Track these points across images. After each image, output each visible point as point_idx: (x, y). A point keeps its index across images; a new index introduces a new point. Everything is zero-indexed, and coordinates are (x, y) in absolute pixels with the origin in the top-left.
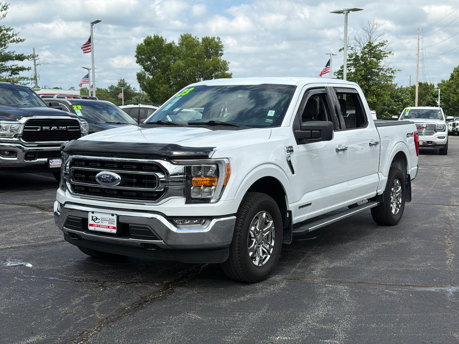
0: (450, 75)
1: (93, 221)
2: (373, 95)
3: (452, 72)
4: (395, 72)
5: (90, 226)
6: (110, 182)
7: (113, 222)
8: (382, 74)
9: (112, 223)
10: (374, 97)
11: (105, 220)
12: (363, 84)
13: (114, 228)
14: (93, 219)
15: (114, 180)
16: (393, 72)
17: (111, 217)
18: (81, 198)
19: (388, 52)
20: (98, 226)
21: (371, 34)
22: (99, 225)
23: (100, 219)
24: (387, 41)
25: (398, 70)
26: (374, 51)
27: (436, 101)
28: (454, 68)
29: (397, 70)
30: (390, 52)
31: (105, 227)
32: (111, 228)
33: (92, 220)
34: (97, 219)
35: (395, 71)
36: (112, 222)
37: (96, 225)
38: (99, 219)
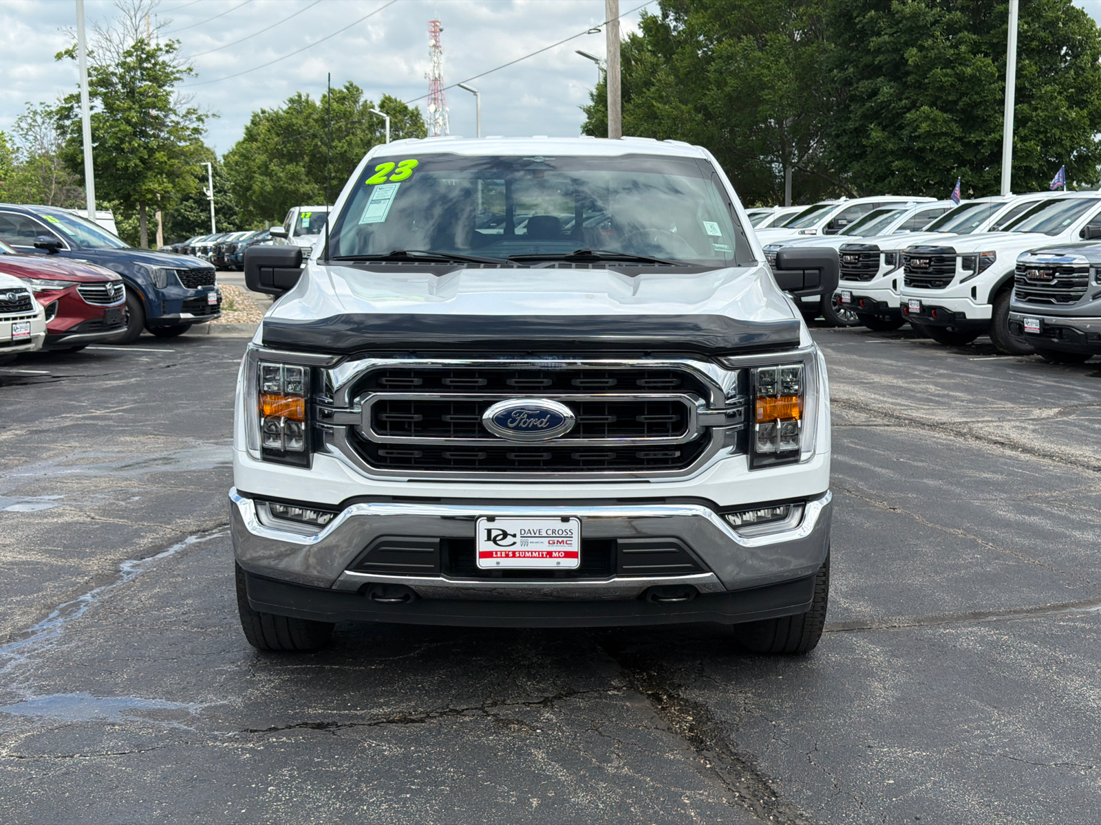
0: (244, 130)
1: (492, 542)
2: (161, 175)
3: (249, 124)
4: (206, 120)
5: (481, 557)
6: (542, 428)
7: (565, 539)
8: (172, 121)
10: (165, 180)
11: (537, 535)
12: (136, 145)
13: (569, 555)
14: (493, 536)
15: (556, 419)
16: (199, 119)
17: (557, 524)
18: (409, 481)
19: (184, 68)
20: (511, 555)
21: (138, 19)
22: (513, 552)
23: (518, 535)
24: (178, 40)
25: (214, 115)
26: (153, 64)
27: (205, 189)
28: (253, 113)
29: (210, 114)
30: (191, 70)
31: (535, 555)
32: (559, 557)
33: (489, 539)
34: (505, 535)
35: (207, 116)
36: (560, 540)
37: (503, 554)
38: (514, 536)
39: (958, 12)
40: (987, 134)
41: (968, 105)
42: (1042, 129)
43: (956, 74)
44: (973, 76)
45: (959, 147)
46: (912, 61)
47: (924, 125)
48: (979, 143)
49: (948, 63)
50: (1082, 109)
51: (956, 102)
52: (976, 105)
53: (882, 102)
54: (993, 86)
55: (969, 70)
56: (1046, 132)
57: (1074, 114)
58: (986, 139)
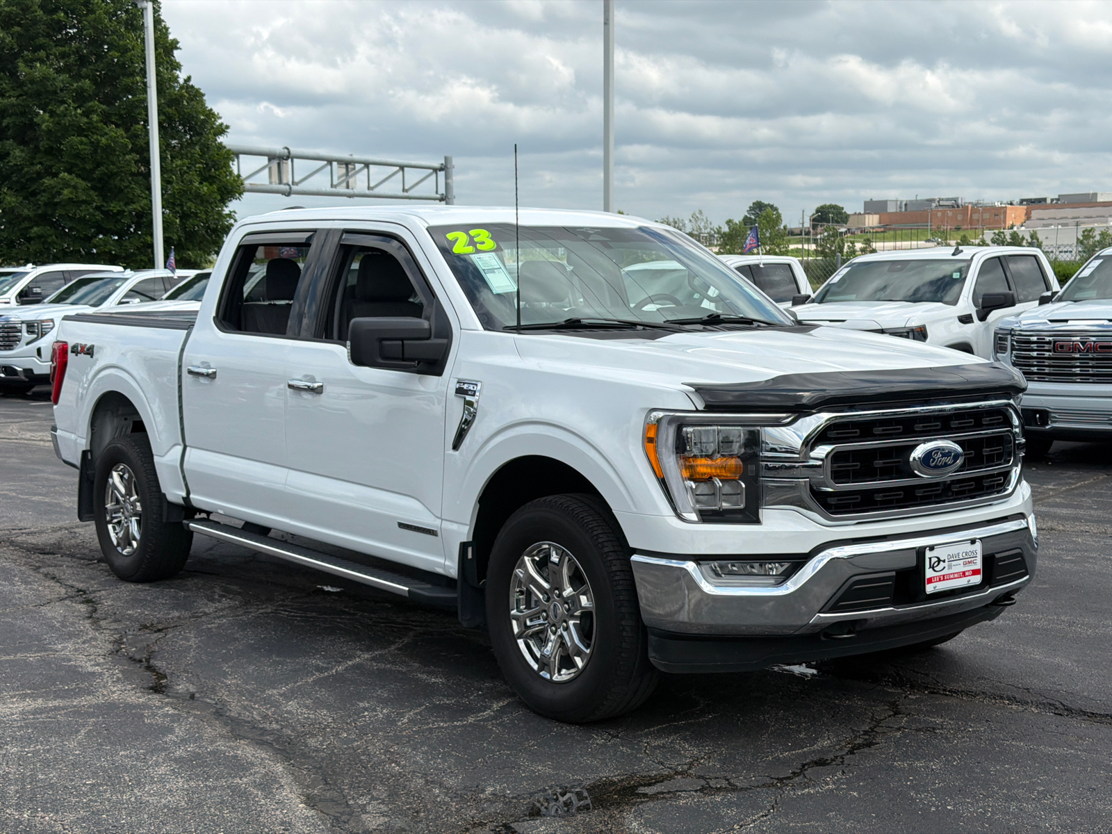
5: (927, 583)
6: (949, 465)
7: (972, 559)
9: (969, 562)
11: (957, 558)
13: (975, 572)
14: (933, 564)
15: (957, 457)
17: (968, 547)
18: (857, 524)
20: (942, 579)
22: (944, 576)
23: (947, 561)
31: (956, 576)
32: (970, 575)
33: (931, 566)
34: (939, 561)
36: (970, 560)
37: (938, 578)
38: (944, 561)
39: (87, 80)
40: (126, 204)
41: (105, 174)
42: (178, 202)
43: (92, 143)
44: (108, 146)
45: (99, 216)
46: (46, 126)
47: (65, 192)
48: (121, 212)
49: (80, 131)
50: (211, 185)
51: (93, 171)
52: (112, 175)
53: (15, 165)
54: (128, 157)
55: (104, 140)
56: (181, 205)
57: (205, 188)
58: (126, 210)
